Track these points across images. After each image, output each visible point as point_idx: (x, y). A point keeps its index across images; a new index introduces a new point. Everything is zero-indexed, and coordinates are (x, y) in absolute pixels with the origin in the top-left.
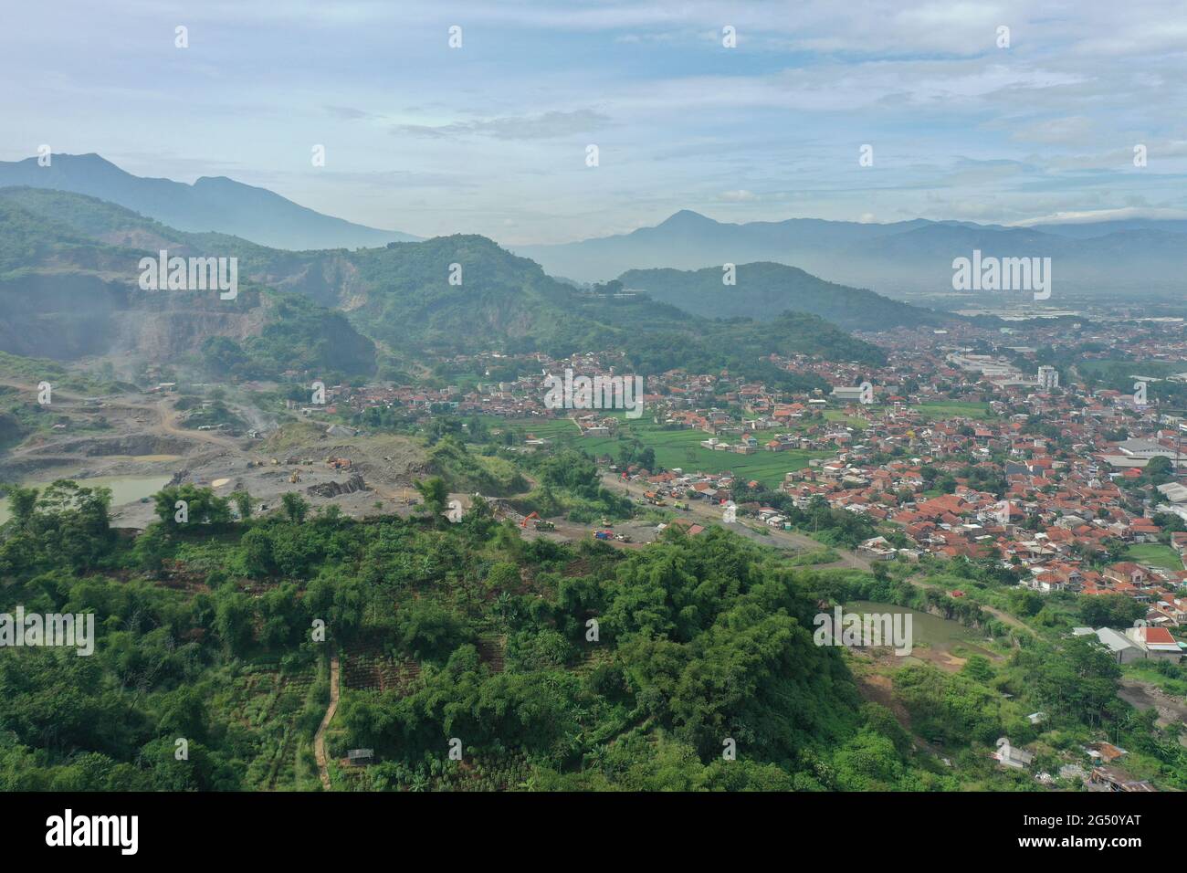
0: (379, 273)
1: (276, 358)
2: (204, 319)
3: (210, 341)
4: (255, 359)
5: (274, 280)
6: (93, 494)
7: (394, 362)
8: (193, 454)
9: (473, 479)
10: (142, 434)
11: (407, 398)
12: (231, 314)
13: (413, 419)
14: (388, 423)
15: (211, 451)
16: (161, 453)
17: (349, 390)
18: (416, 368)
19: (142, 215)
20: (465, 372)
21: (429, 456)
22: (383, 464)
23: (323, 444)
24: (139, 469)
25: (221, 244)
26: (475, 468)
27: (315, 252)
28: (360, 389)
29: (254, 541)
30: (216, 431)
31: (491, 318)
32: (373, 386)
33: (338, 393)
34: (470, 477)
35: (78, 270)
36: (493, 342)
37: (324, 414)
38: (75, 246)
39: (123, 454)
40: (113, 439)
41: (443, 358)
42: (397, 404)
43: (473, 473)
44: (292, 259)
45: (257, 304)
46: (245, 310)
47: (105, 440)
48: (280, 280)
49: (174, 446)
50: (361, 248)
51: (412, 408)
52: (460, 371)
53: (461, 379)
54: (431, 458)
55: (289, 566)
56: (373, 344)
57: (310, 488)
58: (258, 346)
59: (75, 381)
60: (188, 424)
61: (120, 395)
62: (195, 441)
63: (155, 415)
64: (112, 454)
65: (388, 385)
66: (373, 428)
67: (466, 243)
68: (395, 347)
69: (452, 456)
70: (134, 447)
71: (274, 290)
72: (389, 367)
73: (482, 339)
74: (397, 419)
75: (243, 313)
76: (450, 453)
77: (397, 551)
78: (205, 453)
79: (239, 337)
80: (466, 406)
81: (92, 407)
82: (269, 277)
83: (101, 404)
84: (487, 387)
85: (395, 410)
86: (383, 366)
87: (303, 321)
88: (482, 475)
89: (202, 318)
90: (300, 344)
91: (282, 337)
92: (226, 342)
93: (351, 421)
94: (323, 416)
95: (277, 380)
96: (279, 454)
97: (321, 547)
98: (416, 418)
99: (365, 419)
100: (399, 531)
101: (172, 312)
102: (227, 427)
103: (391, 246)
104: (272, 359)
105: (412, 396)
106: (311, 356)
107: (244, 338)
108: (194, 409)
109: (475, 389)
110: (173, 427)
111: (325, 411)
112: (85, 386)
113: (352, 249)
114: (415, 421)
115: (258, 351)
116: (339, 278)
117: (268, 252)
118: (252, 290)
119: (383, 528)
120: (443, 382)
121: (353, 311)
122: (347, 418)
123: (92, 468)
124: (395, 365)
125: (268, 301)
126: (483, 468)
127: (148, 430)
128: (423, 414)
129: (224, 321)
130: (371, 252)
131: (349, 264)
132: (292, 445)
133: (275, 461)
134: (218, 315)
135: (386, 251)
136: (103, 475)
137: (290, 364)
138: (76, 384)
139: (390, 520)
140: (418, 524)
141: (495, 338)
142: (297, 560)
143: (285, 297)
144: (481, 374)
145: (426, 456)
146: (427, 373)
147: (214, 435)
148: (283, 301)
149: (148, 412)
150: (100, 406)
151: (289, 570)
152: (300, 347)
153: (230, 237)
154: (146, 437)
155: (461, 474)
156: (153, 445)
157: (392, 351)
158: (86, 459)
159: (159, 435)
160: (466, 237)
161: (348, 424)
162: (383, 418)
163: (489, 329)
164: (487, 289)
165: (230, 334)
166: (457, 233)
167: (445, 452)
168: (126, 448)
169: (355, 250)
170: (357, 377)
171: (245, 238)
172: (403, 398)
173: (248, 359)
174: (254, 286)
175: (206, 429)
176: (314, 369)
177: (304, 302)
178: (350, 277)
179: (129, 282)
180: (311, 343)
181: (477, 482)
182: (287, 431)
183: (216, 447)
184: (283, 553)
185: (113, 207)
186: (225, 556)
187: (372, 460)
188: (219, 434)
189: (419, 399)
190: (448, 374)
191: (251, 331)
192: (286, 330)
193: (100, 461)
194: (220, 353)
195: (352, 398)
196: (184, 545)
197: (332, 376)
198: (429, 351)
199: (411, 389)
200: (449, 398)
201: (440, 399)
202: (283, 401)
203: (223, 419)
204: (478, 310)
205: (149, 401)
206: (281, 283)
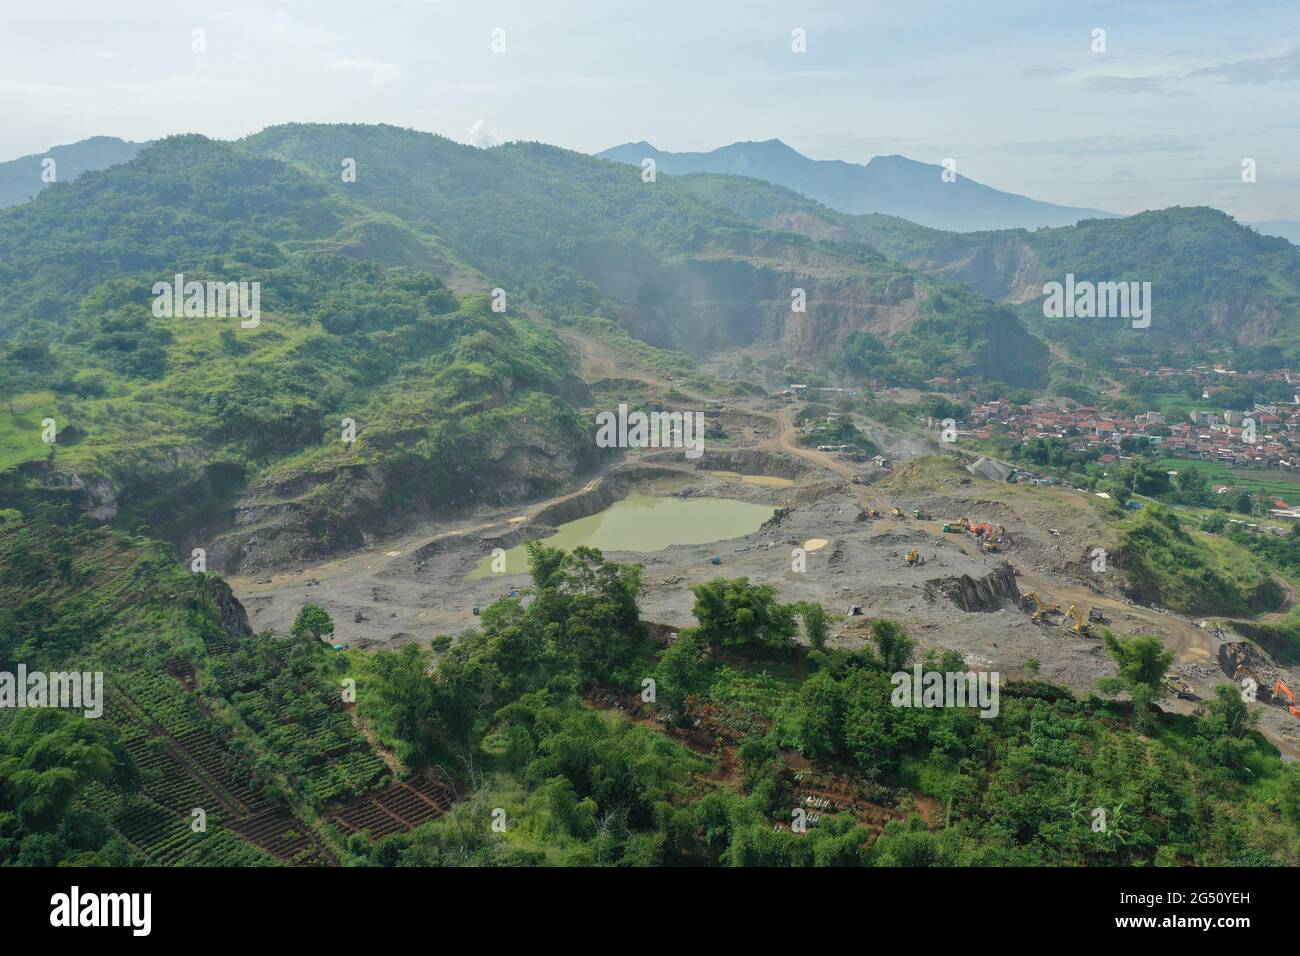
0: (1062, 258)
1: (925, 361)
2: (851, 311)
3: (852, 338)
4: (901, 360)
5: (935, 267)
6: (618, 574)
7: (1072, 372)
8: (807, 481)
9: (1191, 582)
10: (755, 449)
11: (1087, 425)
12: (880, 306)
13: (1093, 456)
14: (1058, 462)
15: (827, 480)
16: (772, 475)
17: (1009, 407)
18: (1102, 382)
19: (806, 197)
20: (1172, 391)
21: (1120, 539)
22: (1045, 538)
23: (964, 493)
24: (744, 492)
25: (881, 226)
26: (1195, 565)
27: (986, 233)
28: (1024, 407)
29: (818, 698)
30: (836, 453)
31: (1215, 318)
32: (1041, 402)
33: (995, 411)
34: (1185, 578)
35: (732, 256)
36: (1215, 351)
37: (973, 441)
38: (731, 230)
39: (733, 471)
40: (724, 453)
41: (1141, 371)
42: (1073, 432)
43: (1191, 573)
44: (960, 242)
45: (909, 294)
46: (896, 301)
47: (716, 453)
48: (941, 266)
49: (789, 468)
50: (1042, 227)
51: (1094, 441)
52: (1164, 389)
53: (1167, 402)
54: (1124, 543)
55: (867, 756)
56: (1047, 348)
57: (929, 581)
58: (906, 345)
59: (701, 379)
60: (808, 442)
61: (743, 398)
62: (812, 465)
63: (775, 426)
64: (721, 469)
65: (1062, 403)
66: (1038, 468)
67: (1188, 218)
68: (1076, 353)
69: (1158, 540)
70: (744, 464)
71: (931, 279)
72: (1064, 379)
73: (1198, 345)
74: (1071, 457)
75: (893, 305)
76: (1155, 536)
77: (1060, 765)
78: (819, 482)
79: (886, 333)
80: (1173, 443)
81: (712, 411)
82: (930, 263)
83: (722, 407)
84: (1204, 416)
85: (1070, 439)
86: (1058, 378)
87: (962, 318)
88: (1207, 577)
89: (848, 310)
90: (955, 345)
91: (935, 335)
92: (870, 338)
93: (1007, 454)
94: (971, 443)
95: (922, 388)
96: (904, 499)
97: (925, 729)
98: (1099, 455)
99: (1027, 454)
100: (1068, 721)
101: (817, 303)
102: (850, 450)
103: (1082, 224)
104: (920, 361)
105: (1094, 423)
106: (966, 361)
107: (891, 335)
108: (817, 423)
109: (1187, 418)
110: (790, 443)
111: (975, 437)
112: (711, 385)
113: (1032, 229)
114: (1096, 459)
115: (905, 352)
116: (1012, 265)
117: (929, 234)
118: (906, 278)
119: (1040, 708)
120: (1140, 404)
121: (1025, 304)
122: (1002, 450)
123: (696, 486)
124: (1073, 376)
125: (922, 292)
126: (1210, 566)
127: (763, 445)
128: (1108, 450)
129: (871, 314)
130: (1054, 233)
131: (1026, 248)
132: (923, 488)
133: (896, 512)
134: (865, 306)
135: (1075, 229)
136: (706, 495)
137: (940, 369)
138: (702, 382)
139: (1052, 695)
140: (1104, 713)
141: (1218, 346)
142: (881, 750)
143: (943, 288)
144: (1196, 396)
145: (1115, 539)
146: (1117, 392)
147: (834, 460)
148: (940, 292)
149: (767, 421)
150: (721, 410)
151: (868, 763)
152: (956, 348)
153: (893, 218)
154: (760, 454)
155: (1172, 573)
156: (765, 464)
157: (1070, 357)
158: (693, 472)
159: (773, 452)
160: (1187, 210)
161: (1002, 458)
162: (1052, 454)
163: (1210, 333)
164: (1214, 278)
165: (875, 330)
166: (1175, 205)
167: (1147, 532)
168: (737, 464)
169: (1034, 230)
170: (1021, 391)
171: (909, 219)
172: (1082, 425)
173: (893, 361)
174: (908, 274)
175: (827, 450)
176: (968, 378)
177: (964, 294)
178: (1026, 262)
179: (779, 268)
180: (969, 344)
181: (1199, 589)
182: (919, 467)
183: (833, 476)
184: (861, 732)
185: (780, 190)
186: (778, 704)
187: (1031, 531)
188: (840, 458)
189: (1104, 428)
190: (1146, 392)
191: (900, 327)
192: (941, 328)
193: (706, 476)
194: (861, 353)
195: (1013, 418)
196: (726, 671)
197: (991, 388)
198: (1122, 359)
199: (1093, 412)
200: (1147, 429)
201: (1134, 430)
202: (926, 417)
203: (849, 438)
204: (1195, 307)
205: (772, 408)
206: (942, 270)
